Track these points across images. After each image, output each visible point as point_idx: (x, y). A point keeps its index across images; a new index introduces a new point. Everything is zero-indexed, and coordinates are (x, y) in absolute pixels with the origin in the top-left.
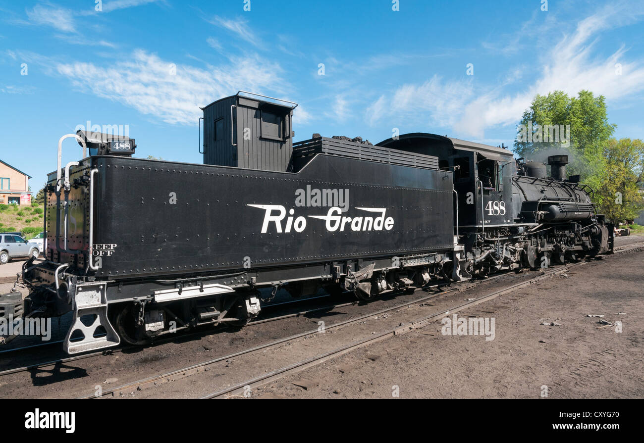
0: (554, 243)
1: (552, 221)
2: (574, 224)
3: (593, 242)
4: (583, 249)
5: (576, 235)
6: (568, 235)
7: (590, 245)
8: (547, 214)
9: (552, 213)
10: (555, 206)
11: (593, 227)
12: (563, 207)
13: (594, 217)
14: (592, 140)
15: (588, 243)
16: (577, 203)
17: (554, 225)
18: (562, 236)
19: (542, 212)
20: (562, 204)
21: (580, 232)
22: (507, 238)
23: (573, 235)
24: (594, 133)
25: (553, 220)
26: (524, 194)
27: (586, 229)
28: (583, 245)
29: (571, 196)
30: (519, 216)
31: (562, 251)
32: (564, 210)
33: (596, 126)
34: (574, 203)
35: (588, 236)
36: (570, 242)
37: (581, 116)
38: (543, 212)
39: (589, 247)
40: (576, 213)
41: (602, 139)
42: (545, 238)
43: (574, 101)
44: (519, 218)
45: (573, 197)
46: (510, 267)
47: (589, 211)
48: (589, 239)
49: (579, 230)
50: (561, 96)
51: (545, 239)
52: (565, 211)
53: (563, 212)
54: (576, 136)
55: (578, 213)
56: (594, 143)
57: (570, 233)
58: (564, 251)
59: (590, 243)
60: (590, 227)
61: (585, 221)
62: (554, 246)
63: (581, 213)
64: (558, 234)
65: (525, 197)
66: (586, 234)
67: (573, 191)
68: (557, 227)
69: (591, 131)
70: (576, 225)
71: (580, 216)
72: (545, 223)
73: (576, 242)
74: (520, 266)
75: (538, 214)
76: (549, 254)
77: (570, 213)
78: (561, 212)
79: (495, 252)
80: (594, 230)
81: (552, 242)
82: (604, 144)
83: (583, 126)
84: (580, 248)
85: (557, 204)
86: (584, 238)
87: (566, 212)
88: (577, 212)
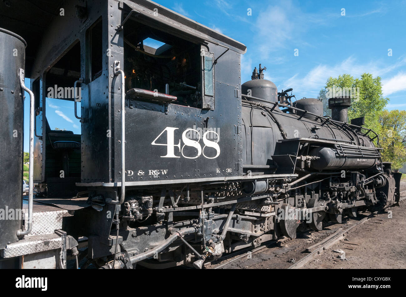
0: (329, 199)
1: (324, 171)
2: (356, 174)
3: (378, 195)
4: (366, 204)
5: (358, 188)
6: (347, 189)
7: (375, 199)
8: (316, 160)
9: (324, 159)
10: (329, 149)
11: (378, 177)
12: (341, 150)
13: (380, 165)
14: (370, 110)
15: (371, 197)
16: (359, 147)
17: (329, 176)
18: (339, 190)
19: (308, 157)
20: (339, 147)
21: (364, 184)
22: (235, 201)
23: (353, 189)
24: (372, 105)
25: (326, 168)
26: (281, 130)
27: (370, 180)
28: (366, 199)
29: (353, 140)
30: (269, 162)
31: (339, 211)
32: (342, 154)
33: (373, 100)
34: (357, 146)
35: (372, 189)
36: (350, 197)
37: (363, 92)
38: (311, 158)
39: (374, 201)
40: (358, 160)
41: (378, 109)
42: (317, 192)
43: (358, 81)
44: (268, 166)
45: (355, 141)
46: (253, 244)
47: (375, 158)
48: (373, 191)
49: (363, 182)
50: (348, 78)
51: (317, 195)
52: (343, 157)
53: (339, 157)
54: (359, 107)
55: (361, 160)
56: (372, 113)
57: (350, 185)
58: (341, 210)
59: (374, 196)
60: (375, 178)
61: (369, 171)
62: (328, 204)
63: (364, 160)
64: (334, 188)
65: (283, 135)
66: (370, 186)
67: (356, 135)
68: (333, 178)
69: (370, 103)
70: (358, 175)
71: (363, 164)
72: (315, 173)
73: (358, 198)
74: (274, 237)
75: (300, 160)
76: (320, 216)
77: (350, 159)
78: (337, 157)
79: (196, 233)
80: (379, 181)
81: (326, 199)
82: (379, 113)
83: (364, 99)
84: (362, 203)
85: (332, 146)
86: (367, 191)
87: (345, 157)
88: (359, 158)
